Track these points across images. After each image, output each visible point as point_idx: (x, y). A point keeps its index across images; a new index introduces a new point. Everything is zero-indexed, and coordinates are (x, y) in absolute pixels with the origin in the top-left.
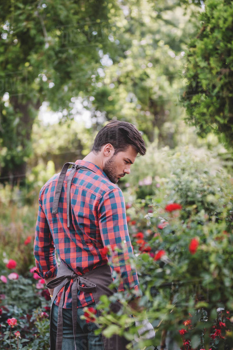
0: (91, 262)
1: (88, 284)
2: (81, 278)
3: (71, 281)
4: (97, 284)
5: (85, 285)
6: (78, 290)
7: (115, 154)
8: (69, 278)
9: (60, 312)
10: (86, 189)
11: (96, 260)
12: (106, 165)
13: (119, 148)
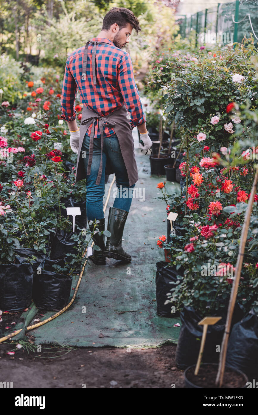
0: (111, 107)
1: (109, 122)
2: (104, 118)
3: (97, 121)
4: (116, 123)
5: (108, 123)
6: (103, 127)
7: (120, 30)
8: (96, 118)
9: (92, 140)
10: (109, 56)
11: (114, 106)
12: (114, 38)
13: (122, 25)
